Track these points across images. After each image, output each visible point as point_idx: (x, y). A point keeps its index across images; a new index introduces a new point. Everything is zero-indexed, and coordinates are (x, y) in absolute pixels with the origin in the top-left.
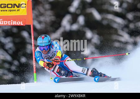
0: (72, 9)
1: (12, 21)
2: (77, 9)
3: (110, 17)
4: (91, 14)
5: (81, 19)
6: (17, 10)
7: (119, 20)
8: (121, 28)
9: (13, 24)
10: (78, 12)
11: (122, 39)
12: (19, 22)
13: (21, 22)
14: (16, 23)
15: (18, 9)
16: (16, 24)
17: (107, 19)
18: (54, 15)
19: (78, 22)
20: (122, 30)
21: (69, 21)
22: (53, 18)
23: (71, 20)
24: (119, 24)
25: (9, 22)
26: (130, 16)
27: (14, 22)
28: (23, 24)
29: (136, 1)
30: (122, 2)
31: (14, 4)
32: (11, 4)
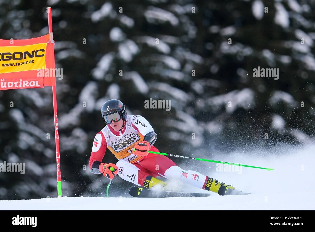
0: (98, 74)
1: (21, 80)
2: (107, 73)
3: (164, 87)
4: (131, 82)
5: (114, 91)
6: (29, 62)
7: (179, 94)
8: (181, 108)
9: (24, 86)
10: (109, 78)
11: (184, 127)
12: (34, 82)
13: (37, 82)
14: (29, 84)
15: (31, 59)
16: (28, 86)
17: (157, 91)
18: (66, 83)
19: (109, 96)
20: (184, 111)
21: (93, 94)
22: (65, 88)
23: (97, 93)
24: (178, 100)
25: (16, 83)
26: (198, 86)
28: (39, 86)
29: (209, 62)
30: (183, 63)
31: (24, 52)
32: (21, 53)
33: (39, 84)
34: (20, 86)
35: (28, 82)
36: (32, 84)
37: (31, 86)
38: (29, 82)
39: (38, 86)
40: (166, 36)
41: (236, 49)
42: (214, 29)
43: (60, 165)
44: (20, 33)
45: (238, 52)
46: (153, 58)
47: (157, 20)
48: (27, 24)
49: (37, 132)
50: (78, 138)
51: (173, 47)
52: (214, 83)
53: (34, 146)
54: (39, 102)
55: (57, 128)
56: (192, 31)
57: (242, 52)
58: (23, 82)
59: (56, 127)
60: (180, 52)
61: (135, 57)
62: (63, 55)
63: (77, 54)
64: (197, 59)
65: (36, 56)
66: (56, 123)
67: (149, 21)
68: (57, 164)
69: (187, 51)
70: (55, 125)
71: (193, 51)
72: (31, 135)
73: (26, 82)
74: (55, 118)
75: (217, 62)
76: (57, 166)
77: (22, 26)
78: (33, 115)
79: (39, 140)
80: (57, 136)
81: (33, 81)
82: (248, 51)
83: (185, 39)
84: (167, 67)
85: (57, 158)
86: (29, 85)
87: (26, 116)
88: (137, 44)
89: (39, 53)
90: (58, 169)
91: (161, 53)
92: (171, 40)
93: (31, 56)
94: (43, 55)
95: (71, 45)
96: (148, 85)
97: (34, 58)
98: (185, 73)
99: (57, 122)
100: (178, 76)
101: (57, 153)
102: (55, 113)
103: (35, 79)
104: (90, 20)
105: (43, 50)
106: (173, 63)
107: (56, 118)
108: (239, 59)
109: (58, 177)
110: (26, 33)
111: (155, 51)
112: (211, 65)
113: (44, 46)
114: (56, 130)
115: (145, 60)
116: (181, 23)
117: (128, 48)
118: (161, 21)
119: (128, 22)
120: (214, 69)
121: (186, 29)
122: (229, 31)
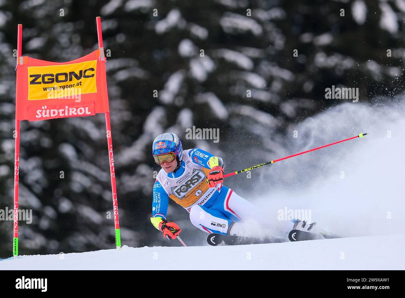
0: (167, 97)
1: (67, 107)
2: (177, 95)
3: (246, 111)
4: (206, 106)
5: (186, 117)
7: (265, 118)
8: (269, 135)
9: (70, 114)
10: (179, 102)
12: (83, 109)
13: (87, 108)
14: (76, 112)
15: (79, 81)
16: (75, 114)
17: (239, 116)
18: (127, 110)
19: (180, 124)
20: (272, 139)
21: (160, 122)
22: (126, 115)
23: (165, 120)
24: (265, 126)
25: (61, 111)
26: (288, 108)
27: (71, 109)
28: (90, 113)
29: (301, 77)
30: (270, 81)
31: (69, 72)
32: (66, 74)
33: (89, 112)
34: (66, 114)
35: (75, 110)
36: (81, 111)
37: (79, 113)
38: (77, 109)
39: (88, 113)
40: (247, 48)
41: (333, 61)
42: (306, 38)
43: (117, 209)
44: (69, 50)
45: (336, 65)
46: (234, 76)
47: (236, 30)
48: (77, 39)
49: (93, 170)
50: (143, 176)
51: (256, 62)
52: (308, 104)
53: (91, 187)
54: (95, 134)
55: (113, 164)
56: (279, 41)
57: (341, 65)
58: (70, 109)
59: (111, 162)
60: (266, 67)
61: (211, 76)
62: (122, 76)
63: (139, 73)
64: (286, 75)
65: (84, 77)
66: (111, 158)
67: (226, 30)
68: (114, 208)
69: (273, 66)
70: (110, 160)
71: (282, 66)
72: (86, 174)
73: (73, 109)
74: (109, 152)
75: (311, 77)
76: (114, 210)
77: (71, 41)
78: (88, 151)
79: (96, 181)
80: (113, 174)
81: (81, 107)
82: (348, 63)
83: (271, 51)
84: (249, 86)
85: (113, 200)
86: (77, 114)
87: (79, 151)
88: (213, 59)
89: (88, 73)
90: (116, 214)
91: (241, 70)
92: (254, 52)
93: (78, 78)
94: (93, 75)
95: (132, 62)
96: (227, 109)
97: (82, 79)
98: (273, 93)
99: (112, 156)
100: (263, 96)
101: (113, 194)
102: (110, 146)
103: (85, 106)
104: (153, 31)
105: (92, 69)
106: (257, 81)
107: (111, 152)
108: (338, 73)
109: (115, 224)
110: (76, 49)
111: (235, 67)
112: (304, 82)
113: (93, 64)
114: (112, 166)
115: (222, 79)
116: (265, 32)
117: (201, 64)
118: (242, 30)
119: (200, 32)
120: (308, 86)
121: (271, 38)
122: (325, 39)
